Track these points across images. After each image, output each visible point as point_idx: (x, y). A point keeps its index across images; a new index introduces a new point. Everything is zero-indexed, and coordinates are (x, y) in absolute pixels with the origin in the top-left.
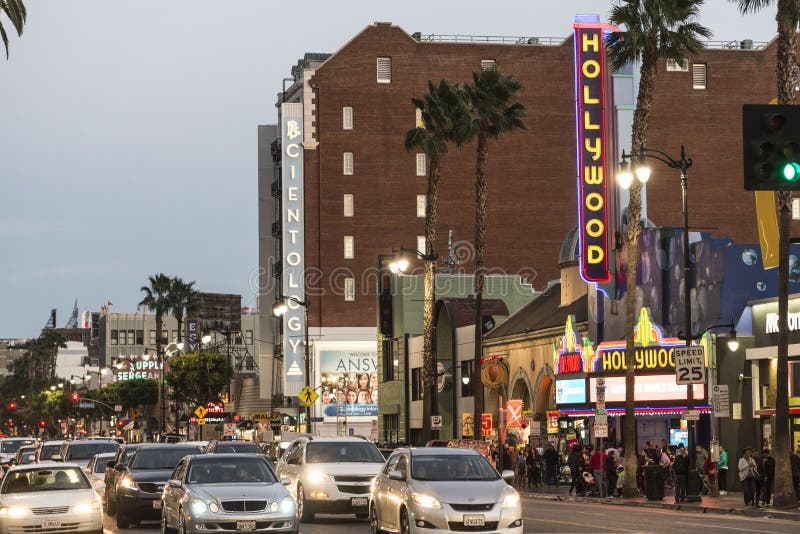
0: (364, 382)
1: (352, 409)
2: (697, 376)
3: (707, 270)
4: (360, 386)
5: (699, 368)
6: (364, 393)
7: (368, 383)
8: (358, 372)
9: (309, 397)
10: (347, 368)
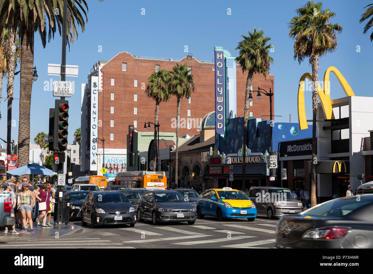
0: (116, 166)
1: (112, 175)
2: (274, 165)
3: (265, 131)
4: (115, 168)
5: (275, 163)
6: (116, 170)
7: (117, 167)
8: (114, 163)
9: (104, 171)
10: (111, 162)
